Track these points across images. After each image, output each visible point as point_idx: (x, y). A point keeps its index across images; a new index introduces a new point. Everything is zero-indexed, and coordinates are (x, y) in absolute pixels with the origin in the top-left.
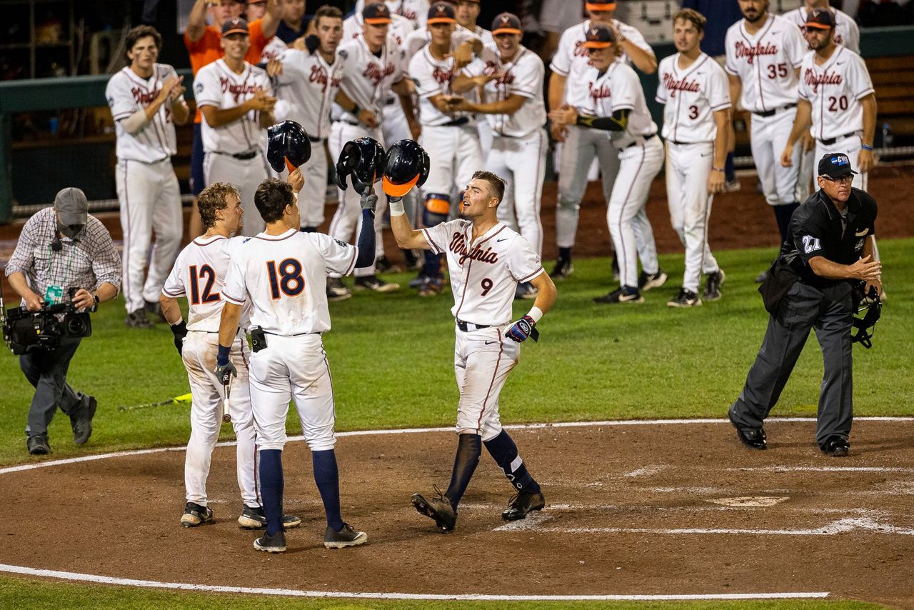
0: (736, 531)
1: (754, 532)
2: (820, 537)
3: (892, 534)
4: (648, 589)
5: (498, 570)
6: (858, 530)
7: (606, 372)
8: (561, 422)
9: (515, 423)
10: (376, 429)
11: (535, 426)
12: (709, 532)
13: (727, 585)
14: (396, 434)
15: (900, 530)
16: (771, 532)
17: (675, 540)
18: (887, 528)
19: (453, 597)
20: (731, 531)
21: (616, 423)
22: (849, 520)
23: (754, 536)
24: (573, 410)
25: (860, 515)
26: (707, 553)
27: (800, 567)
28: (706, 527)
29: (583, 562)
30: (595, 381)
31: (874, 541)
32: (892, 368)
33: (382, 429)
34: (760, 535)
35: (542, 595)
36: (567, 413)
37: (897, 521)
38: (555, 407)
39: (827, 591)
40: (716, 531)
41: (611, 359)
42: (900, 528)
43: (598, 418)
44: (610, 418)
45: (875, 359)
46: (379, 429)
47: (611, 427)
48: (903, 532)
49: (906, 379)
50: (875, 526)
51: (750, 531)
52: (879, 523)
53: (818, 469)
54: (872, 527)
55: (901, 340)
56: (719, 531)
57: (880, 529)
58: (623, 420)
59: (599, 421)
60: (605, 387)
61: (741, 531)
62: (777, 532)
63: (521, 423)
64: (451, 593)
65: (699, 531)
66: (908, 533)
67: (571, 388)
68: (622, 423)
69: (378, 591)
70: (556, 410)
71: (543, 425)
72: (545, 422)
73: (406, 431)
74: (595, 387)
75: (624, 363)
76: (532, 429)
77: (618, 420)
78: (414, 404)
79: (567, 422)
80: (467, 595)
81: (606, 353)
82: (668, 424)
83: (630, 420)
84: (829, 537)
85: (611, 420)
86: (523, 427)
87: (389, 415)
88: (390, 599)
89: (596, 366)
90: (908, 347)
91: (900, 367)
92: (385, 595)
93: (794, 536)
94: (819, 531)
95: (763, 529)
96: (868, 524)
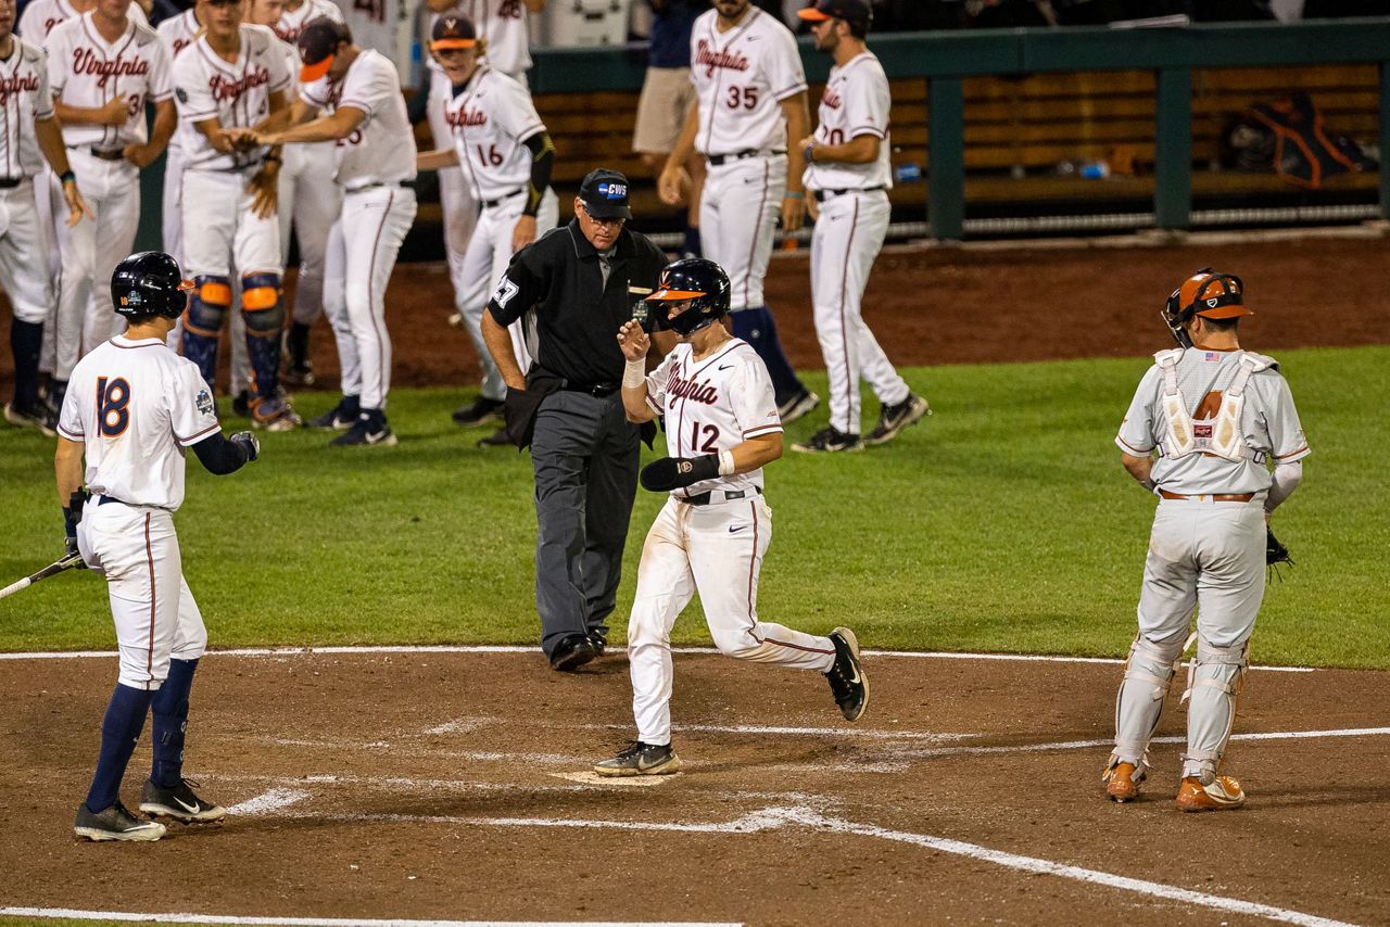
0: (598, 824)
1: (626, 825)
2: (730, 836)
3: (845, 834)
4: (457, 912)
5: (222, 876)
6: (792, 826)
7: (399, 569)
8: (326, 646)
9: (254, 646)
10: (35, 651)
11: (285, 651)
12: (555, 824)
13: (583, 909)
14: (67, 658)
15: (856, 828)
16: (653, 826)
17: (501, 835)
18: (837, 825)
19: (151, 917)
20: (590, 824)
21: (412, 649)
22: (777, 811)
23: (627, 832)
24: (344, 628)
25: (795, 803)
26: (551, 857)
27: (698, 882)
28: (551, 817)
29: (357, 867)
30: (381, 583)
31: (815, 843)
32: (850, 571)
33: (44, 650)
34: (636, 830)
35: (290, 917)
36: (337, 633)
37: (853, 814)
38: (318, 622)
39: (741, 921)
40: (566, 822)
41: (408, 549)
42: (857, 825)
43: (385, 640)
44: (403, 641)
45: (824, 557)
46: (40, 651)
47: (404, 655)
48: (861, 832)
49: (871, 591)
50: (818, 820)
51: (620, 825)
52: (825, 815)
53: (729, 730)
54: (812, 823)
55: (865, 529)
56: (571, 823)
57: (826, 826)
58: (424, 645)
59: (387, 645)
60: (396, 592)
61: (605, 823)
62: (663, 827)
63: (262, 646)
64: (148, 911)
65: (539, 822)
66: (870, 833)
67: (343, 593)
68: (421, 649)
69: (33, 905)
70: (318, 628)
71: (298, 650)
72: (301, 646)
73: (82, 654)
74: (380, 592)
75: (428, 556)
76: (280, 656)
77: (416, 645)
78: (95, 612)
79: (335, 646)
80: (172, 915)
81: (400, 538)
82: (495, 653)
83: (435, 644)
84: (745, 837)
85: (404, 645)
86: (267, 652)
87: (57, 629)
88: (51, 918)
89: (384, 559)
90: (876, 540)
91: (861, 571)
92: (44, 912)
93: (689, 834)
94: (729, 827)
95: (642, 821)
96: (804, 816)
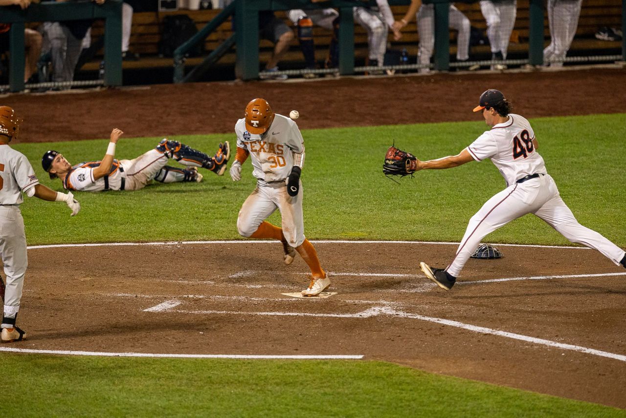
0: (302, 314)
1: (314, 315)
2: (357, 319)
3: (405, 318)
4: (243, 352)
5: (146, 337)
6: (384, 316)
7: (217, 208)
8: (188, 241)
9: (158, 241)
10: (67, 244)
11: (171, 243)
12: (285, 314)
13: (297, 350)
14: (80, 247)
15: (409, 315)
16: (325, 315)
17: (262, 319)
18: (402, 314)
19: (117, 354)
20: (299, 314)
21: (224, 242)
22: (377, 309)
23: (314, 318)
24: (195, 233)
25: (384, 305)
26: (283, 328)
27: (345, 338)
28: (283, 311)
29: (202, 333)
30: (210, 214)
31: (392, 321)
32: (405, 209)
33: (71, 243)
34: (318, 317)
35: (175, 354)
36: (192, 235)
37: (408, 310)
38: (184, 231)
39: (362, 355)
40: (289, 314)
41: (221, 200)
42: (410, 314)
43: (212, 238)
44: (219, 238)
45: (394, 202)
46: (69, 244)
47: (220, 244)
48: (412, 317)
49: (414, 216)
50: (394, 312)
51: (311, 315)
52: (396, 310)
53: (356, 275)
54: (391, 313)
55: (411, 191)
56: (291, 314)
57: (397, 314)
58: (228, 240)
59: (213, 240)
60: (217, 218)
61: (306, 314)
62: (329, 315)
63: (162, 241)
64: (116, 352)
65: (278, 314)
66: (415, 317)
67: (195, 219)
68: (228, 242)
69: (68, 350)
70: (185, 233)
71: (176, 243)
72: (177, 241)
73: (86, 245)
74: (210, 218)
75: (229, 203)
76: (168, 245)
77: (225, 240)
78: (92, 227)
79: (191, 241)
80: (126, 353)
81: (218, 196)
82: (258, 243)
83: (233, 240)
84: (364, 319)
85: (220, 240)
86: (163, 243)
87: (75, 235)
88: (76, 355)
89: (211, 205)
90: (416, 195)
91: (410, 208)
92: (73, 353)
93: (340, 318)
94: (357, 315)
95: (320, 313)
96: (388, 311)
